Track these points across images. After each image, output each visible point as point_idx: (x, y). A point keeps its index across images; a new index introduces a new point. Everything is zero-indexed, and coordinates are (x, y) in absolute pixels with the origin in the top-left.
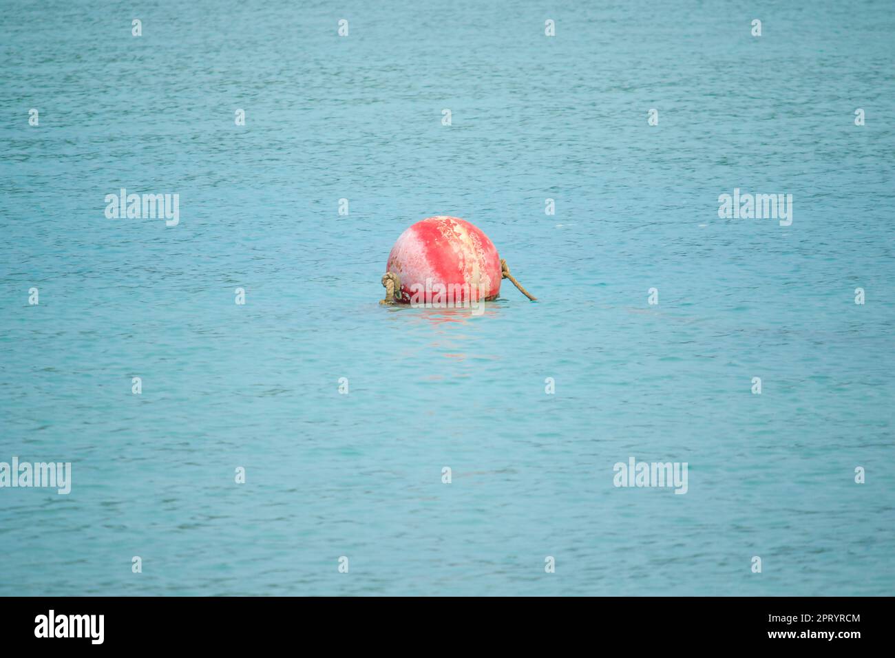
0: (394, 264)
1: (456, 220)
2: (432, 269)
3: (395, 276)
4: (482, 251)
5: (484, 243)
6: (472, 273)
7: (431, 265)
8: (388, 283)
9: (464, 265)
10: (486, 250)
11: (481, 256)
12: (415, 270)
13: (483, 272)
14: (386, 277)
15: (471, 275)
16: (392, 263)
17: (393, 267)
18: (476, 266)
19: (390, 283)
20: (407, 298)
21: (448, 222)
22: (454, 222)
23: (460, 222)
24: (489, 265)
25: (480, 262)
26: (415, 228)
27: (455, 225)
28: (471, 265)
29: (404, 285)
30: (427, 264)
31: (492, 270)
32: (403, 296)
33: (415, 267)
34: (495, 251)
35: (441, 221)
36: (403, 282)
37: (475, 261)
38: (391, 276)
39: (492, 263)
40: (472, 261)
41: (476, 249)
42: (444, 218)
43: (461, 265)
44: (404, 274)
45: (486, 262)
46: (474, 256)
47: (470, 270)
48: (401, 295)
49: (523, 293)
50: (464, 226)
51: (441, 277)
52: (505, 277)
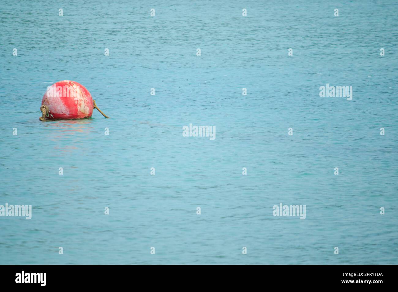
0: (46, 101)
1: (73, 82)
2: (63, 103)
3: (46, 107)
4: (85, 96)
5: (86, 93)
6: (81, 106)
7: (63, 102)
8: (43, 110)
9: (78, 102)
10: (87, 96)
11: (85, 98)
12: (56, 104)
13: (86, 105)
14: (42, 107)
15: (81, 107)
16: (45, 101)
17: (45, 103)
18: (83, 103)
19: (44, 110)
20: (51, 116)
21: (70, 83)
22: (73, 83)
23: (75, 83)
24: (88, 102)
25: (85, 101)
27: (73, 84)
28: (80, 102)
29: (50, 111)
30: (61, 101)
31: (90, 105)
32: (50, 116)
33: (56, 103)
34: (91, 96)
35: (67, 82)
36: (50, 109)
37: (82, 100)
38: (44, 106)
39: (90, 101)
40: (81, 100)
41: (83, 95)
42: (68, 81)
43: (76, 103)
44: (50, 106)
45: (87, 101)
46: (82, 98)
47: (80, 105)
48: (49, 115)
49: (103, 115)
50: (77, 85)
51: (67, 107)
52: (94, 108)
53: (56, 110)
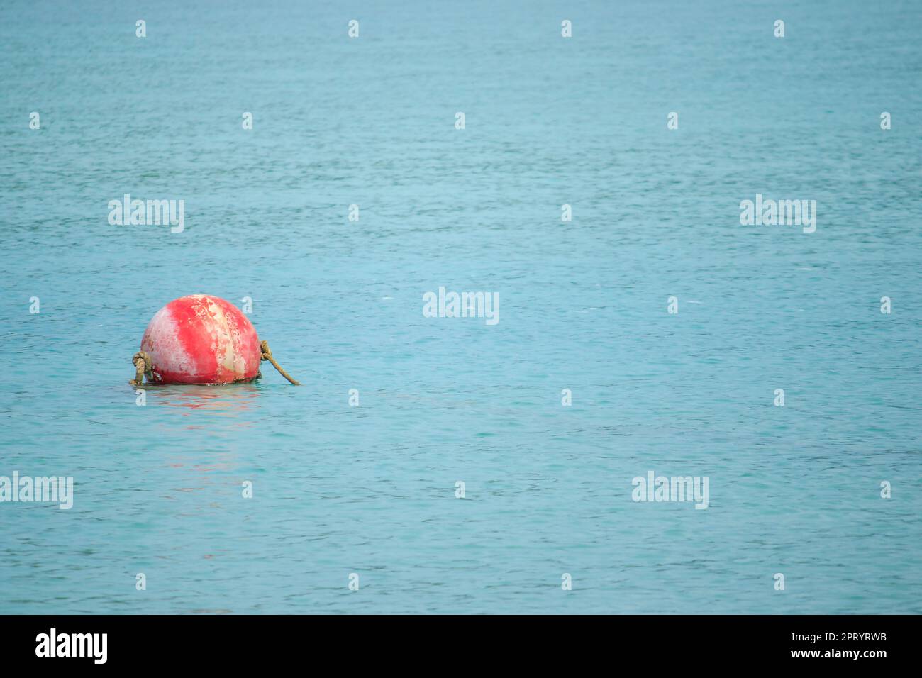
0: (147, 343)
1: (213, 299)
2: (183, 349)
3: (146, 355)
4: (237, 332)
5: (240, 323)
6: (225, 354)
7: (182, 346)
8: (138, 362)
9: (217, 346)
10: (242, 331)
11: (236, 337)
12: (167, 350)
13: (237, 354)
14: (137, 356)
15: (224, 356)
17: (146, 346)
18: (230, 348)
19: (140, 363)
20: (158, 378)
21: (204, 301)
22: (211, 301)
23: (216, 301)
24: (244, 346)
25: (235, 343)
26: (170, 306)
27: (211, 304)
28: (224, 346)
29: (155, 365)
30: (179, 343)
31: (248, 352)
32: (155, 376)
33: (167, 346)
34: (252, 333)
35: (197, 299)
36: (154, 362)
37: (229, 342)
38: (142, 355)
39: (248, 344)
40: (226, 342)
41: (231, 330)
42: (200, 297)
43: (213, 346)
44: (155, 353)
45: (241, 343)
46: (228, 337)
47: (223, 352)
48: (152, 375)
49: (284, 376)
50: (220, 306)
51: (191, 358)
52: (264, 359)
53: (167, 364)
